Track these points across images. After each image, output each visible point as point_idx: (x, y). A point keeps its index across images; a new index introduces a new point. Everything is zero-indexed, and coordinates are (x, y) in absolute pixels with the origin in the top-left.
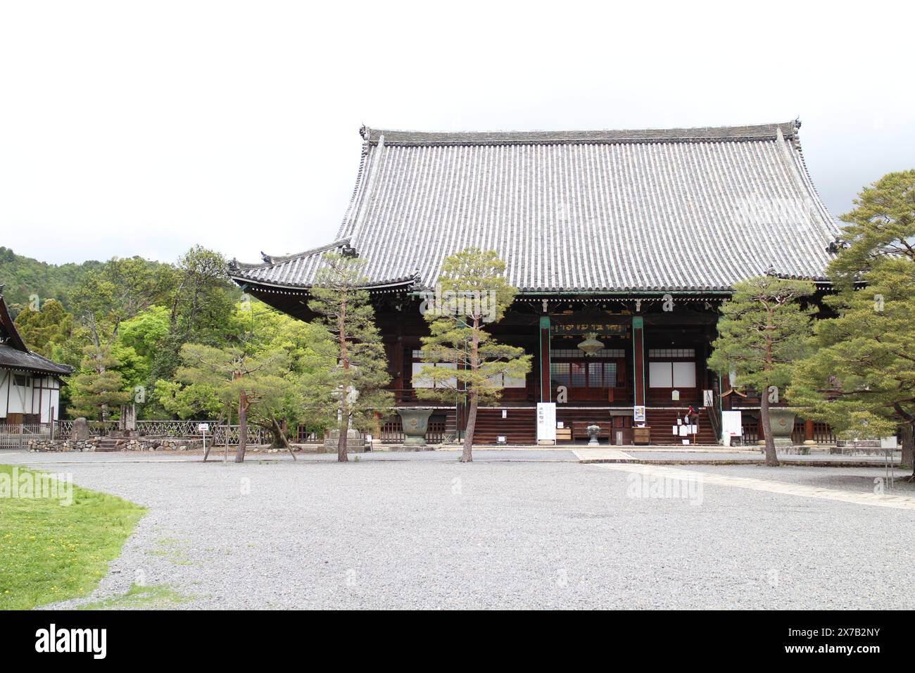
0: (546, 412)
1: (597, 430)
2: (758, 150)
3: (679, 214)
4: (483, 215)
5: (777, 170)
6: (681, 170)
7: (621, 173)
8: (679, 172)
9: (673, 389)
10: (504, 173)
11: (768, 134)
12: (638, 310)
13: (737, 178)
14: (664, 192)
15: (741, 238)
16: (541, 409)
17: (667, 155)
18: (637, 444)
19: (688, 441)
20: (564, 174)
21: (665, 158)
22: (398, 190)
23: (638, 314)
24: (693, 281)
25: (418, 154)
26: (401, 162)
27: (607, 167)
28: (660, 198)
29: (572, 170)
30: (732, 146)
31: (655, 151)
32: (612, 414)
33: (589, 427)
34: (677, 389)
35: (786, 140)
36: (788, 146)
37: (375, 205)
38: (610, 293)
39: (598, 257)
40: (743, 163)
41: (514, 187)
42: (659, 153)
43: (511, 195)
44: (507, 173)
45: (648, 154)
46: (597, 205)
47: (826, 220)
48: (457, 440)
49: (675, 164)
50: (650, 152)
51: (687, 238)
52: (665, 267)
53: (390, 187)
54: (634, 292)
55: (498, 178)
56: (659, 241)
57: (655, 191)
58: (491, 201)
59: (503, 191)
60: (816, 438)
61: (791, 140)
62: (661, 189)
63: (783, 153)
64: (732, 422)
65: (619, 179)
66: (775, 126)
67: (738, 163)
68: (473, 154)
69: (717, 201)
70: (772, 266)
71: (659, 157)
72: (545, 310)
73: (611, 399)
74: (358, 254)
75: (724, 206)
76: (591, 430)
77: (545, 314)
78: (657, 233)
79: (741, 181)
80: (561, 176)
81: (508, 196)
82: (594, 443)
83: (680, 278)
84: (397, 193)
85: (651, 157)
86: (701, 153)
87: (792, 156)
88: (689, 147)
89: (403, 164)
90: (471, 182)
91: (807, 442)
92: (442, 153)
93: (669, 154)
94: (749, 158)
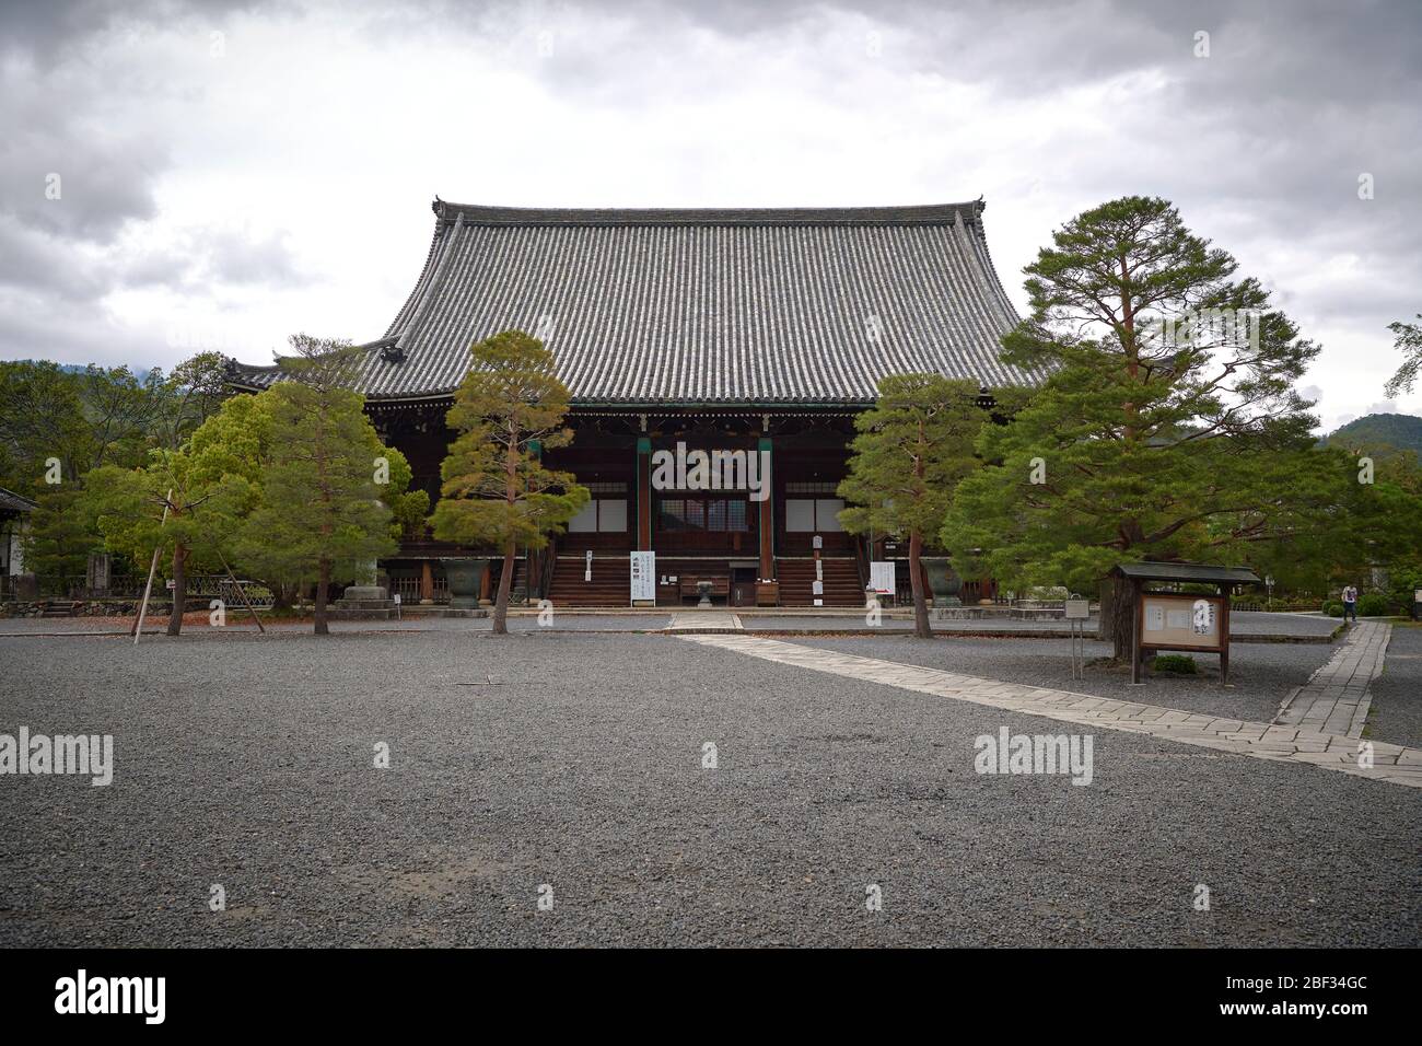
0: (643, 563)
1: (708, 586)
2: (931, 236)
3: (828, 311)
4: (579, 310)
5: (954, 260)
6: (835, 259)
7: (760, 262)
8: (832, 261)
9: (816, 533)
10: (612, 260)
11: (943, 218)
12: (766, 429)
13: (904, 270)
14: (812, 285)
15: (903, 341)
16: (636, 559)
17: (818, 241)
18: (760, 605)
19: (821, 601)
20: (687, 262)
21: (815, 244)
22: (473, 278)
23: (765, 435)
24: (835, 390)
25: (506, 236)
26: (483, 245)
27: (742, 254)
28: (806, 292)
29: (698, 257)
30: (899, 232)
31: (804, 236)
32: (732, 565)
33: (699, 583)
34: (821, 534)
35: (966, 225)
36: (968, 233)
37: (441, 296)
38: (725, 405)
39: (718, 361)
40: (912, 252)
41: (623, 277)
42: (808, 238)
43: (617, 287)
44: (615, 261)
45: (795, 240)
46: (726, 299)
47: (1011, 320)
48: (526, 600)
49: (827, 253)
50: (798, 237)
51: (835, 341)
52: (802, 374)
53: (465, 275)
54: (757, 405)
55: (604, 266)
56: (799, 343)
57: (801, 284)
58: (590, 294)
59: (607, 282)
60: (994, 597)
61: (973, 225)
62: (808, 282)
63: (962, 240)
64: (882, 576)
65: (756, 269)
66: (953, 207)
67: (905, 252)
68: (576, 238)
69: (876, 297)
70: (938, 371)
71: (809, 244)
72: (644, 429)
73: (737, 546)
74: (406, 357)
75: (886, 303)
76: (701, 587)
77: (644, 435)
78: (798, 334)
79: (908, 273)
80: (684, 264)
81: (614, 287)
82: (704, 605)
83: (820, 387)
84: (472, 282)
85: (798, 243)
86: (861, 239)
87: (973, 245)
88: (846, 232)
89: (485, 248)
90: (568, 271)
91: (984, 601)
92: (536, 236)
93: (821, 240)
94: (920, 246)
